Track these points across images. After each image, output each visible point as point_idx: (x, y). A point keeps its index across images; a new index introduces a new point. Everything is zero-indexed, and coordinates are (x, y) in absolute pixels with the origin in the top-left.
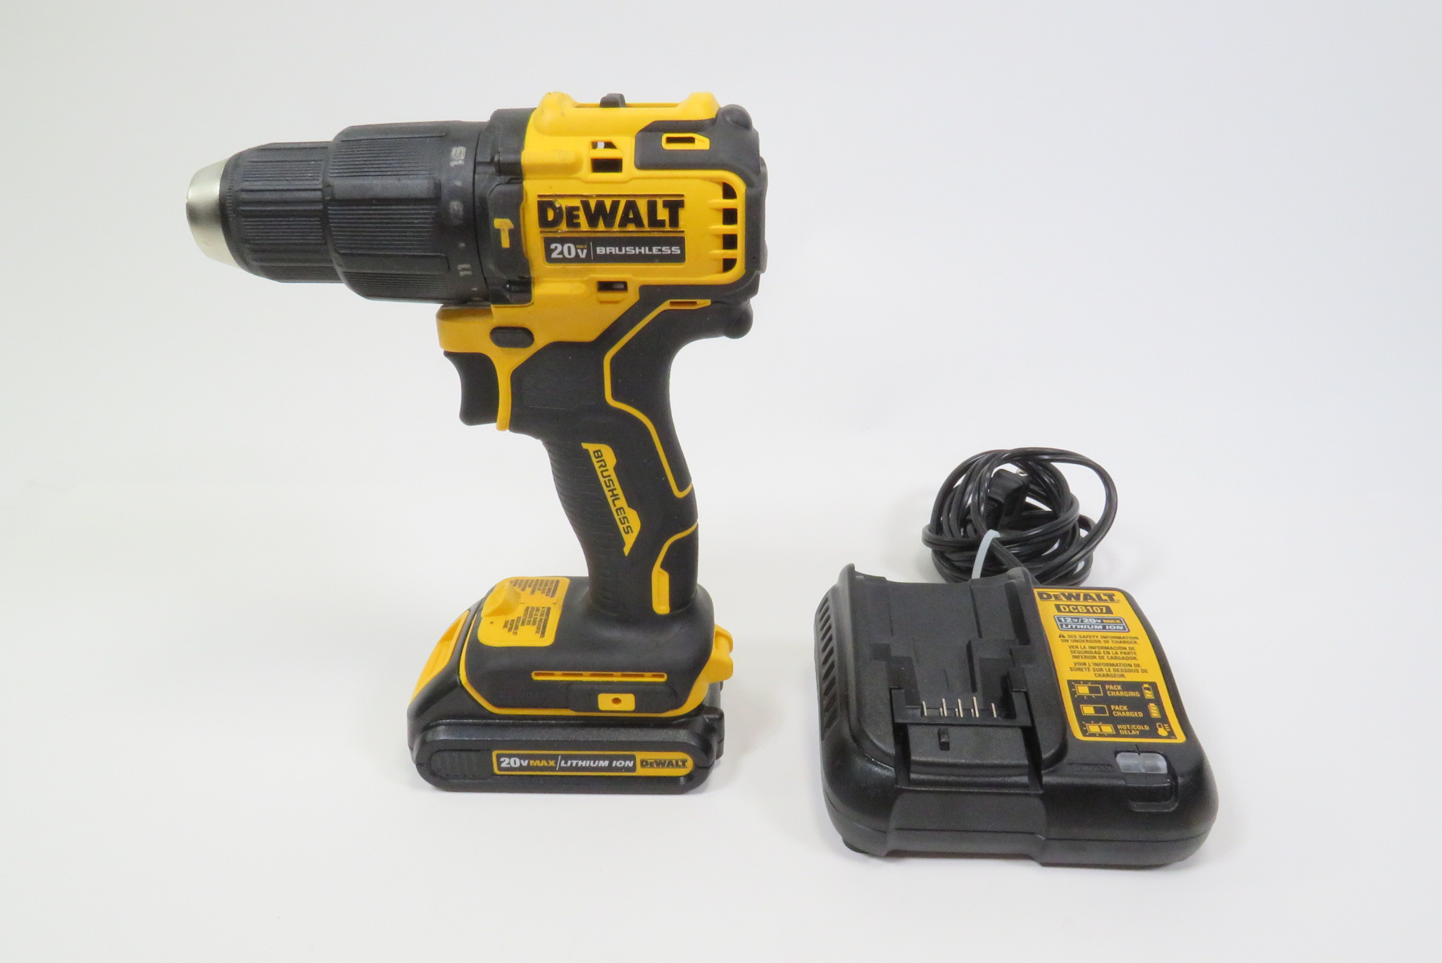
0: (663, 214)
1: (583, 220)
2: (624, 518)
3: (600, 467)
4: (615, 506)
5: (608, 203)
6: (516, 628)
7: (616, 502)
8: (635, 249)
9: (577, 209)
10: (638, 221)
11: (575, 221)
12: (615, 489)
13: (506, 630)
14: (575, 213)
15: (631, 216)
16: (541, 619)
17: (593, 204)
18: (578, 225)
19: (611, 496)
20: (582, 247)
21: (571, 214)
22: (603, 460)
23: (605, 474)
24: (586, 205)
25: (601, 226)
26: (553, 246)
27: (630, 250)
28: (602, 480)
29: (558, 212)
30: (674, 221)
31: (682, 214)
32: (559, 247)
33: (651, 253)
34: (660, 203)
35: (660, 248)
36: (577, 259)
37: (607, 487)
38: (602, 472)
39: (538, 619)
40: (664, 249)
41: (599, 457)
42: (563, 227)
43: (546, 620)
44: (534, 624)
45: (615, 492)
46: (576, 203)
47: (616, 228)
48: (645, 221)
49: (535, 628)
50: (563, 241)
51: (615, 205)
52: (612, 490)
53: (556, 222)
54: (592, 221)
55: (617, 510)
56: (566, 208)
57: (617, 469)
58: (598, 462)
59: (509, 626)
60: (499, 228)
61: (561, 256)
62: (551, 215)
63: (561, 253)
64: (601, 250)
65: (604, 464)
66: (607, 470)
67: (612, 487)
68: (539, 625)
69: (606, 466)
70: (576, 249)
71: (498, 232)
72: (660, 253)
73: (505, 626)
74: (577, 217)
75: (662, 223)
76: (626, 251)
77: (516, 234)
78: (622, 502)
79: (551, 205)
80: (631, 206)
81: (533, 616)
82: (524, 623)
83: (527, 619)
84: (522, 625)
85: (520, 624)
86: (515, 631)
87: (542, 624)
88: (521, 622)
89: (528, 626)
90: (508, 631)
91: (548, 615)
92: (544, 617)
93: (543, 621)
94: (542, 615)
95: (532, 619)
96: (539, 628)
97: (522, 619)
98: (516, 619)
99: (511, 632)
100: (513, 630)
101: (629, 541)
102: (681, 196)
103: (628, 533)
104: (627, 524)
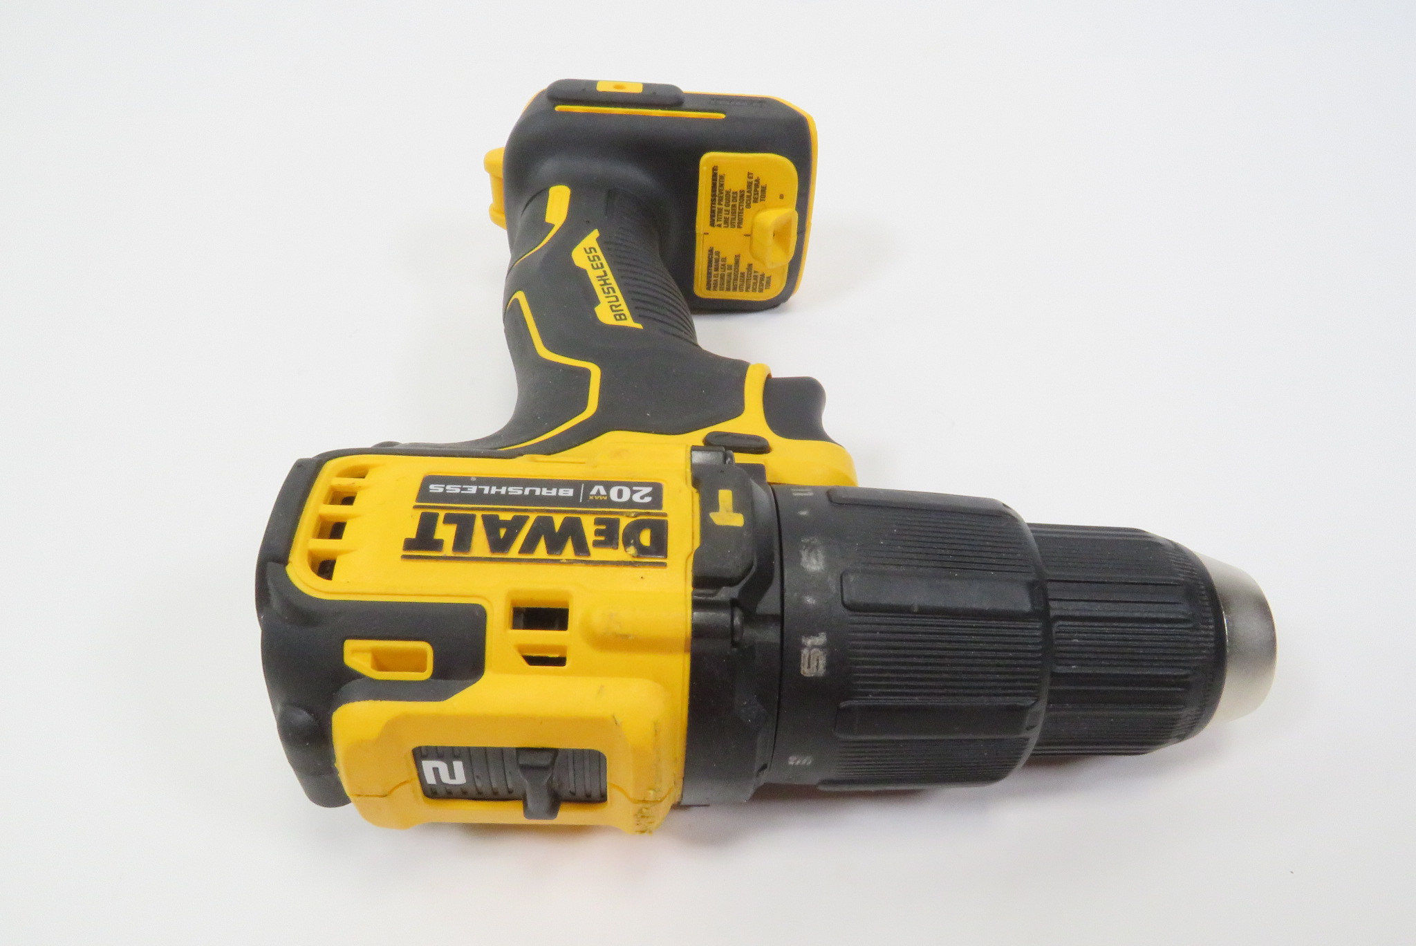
0: (446, 533)
2: (594, 260)
3: (620, 305)
4: (605, 272)
5: (541, 550)
6: (749, 185)
7: (603, 274)
8: (507, 492)
9: (597, 544)
10: (492, 524)
11: (603, 527)
12: (601, 285)
13: (762, 183)
14: (602, 538)
15: (503, 532)
16: (720, 204)
17: (569, 551)
18: (598, 522)
19: (608, 279)
20: (597, 498)
21: (609, 536)
22: (613, 311)
23: (614, 299)
24: (581, 547)
25: (558, 521)
26: (648, 499)
27: (515, 491)
28: (618, 293)
29: (631, 536)
30: (427, 525)
31: (411, 531)
32: (636, 498)
33: (480, 487)
34: (448, 550)
35: (462, 492)
36: (608, 485)
37: (613, 289)
38: (618, 300)
39: (724, 202)
40: (458, 491)
41: (620, 315)
42: (624, 522)
43: (713, 201)
44: (728, 193)
45: (602, 282)
46: (597, 554)
47: (533, 517)
48: (479, 524)
49: (726, 187)
50: (630, 504)
51: (529, 546)
52: (606, 284)
53: (636, 527)
54: (573, 530)
55: (602, 267)
56: (617, 544)
57: (596, 302)
58: (622, 310)
59: (759, 189)
60: (736, 514)
61: (635, 488)
62: (645, 538)
63: (633, 492)
65: (614, 308)
66: (609, 302)
67: (605, 287)
68: (721, 190)
69: (611, 306)
70: (608, 495)
71: (737, 508)
72: (464, 487)
73: (764, 189)
74: (598, 533)
75: (449, 520)
76: (523, 491)
77: (708, 504)
78: (593, 275)
79: (642, 551)
80: (499, 545)
81: (730, 208)
82: (742, 196)
83: (737, 203)
84: (744, 191)
85: (746, 194)
86: (751, 180)
87: (717, 193)
88: (745, 198)
89: (735, 190)
90: (761, 181)
91: (713, 212)
92: (717, 206)
93: (717, 198)
94: (720, 211)
95: (731, 203)
96: (722, 185)
97: (745, 204)
98: (752, 204)
99: (755, 178)
100: (754, 182)
101: (592, 239)
102: (404, 557)
103: (590, 249)
104: (591, 255)
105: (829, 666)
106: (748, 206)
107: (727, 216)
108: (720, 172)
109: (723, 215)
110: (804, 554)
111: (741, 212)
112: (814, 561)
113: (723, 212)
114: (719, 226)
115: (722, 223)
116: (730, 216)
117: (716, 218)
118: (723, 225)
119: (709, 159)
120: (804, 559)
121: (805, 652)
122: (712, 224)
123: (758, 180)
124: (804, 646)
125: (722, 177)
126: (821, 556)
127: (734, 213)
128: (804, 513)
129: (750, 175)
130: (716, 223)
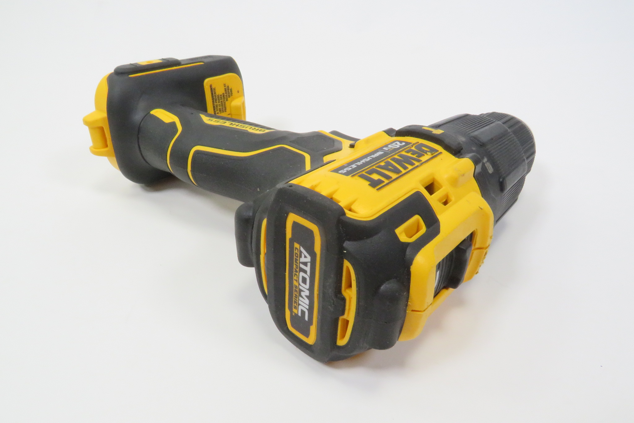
6: (225, 89)
16: (216, 102)
39: (217, 101)
43: (213, 102)
44: (218, 96)
49: (217, 94)
59: (230, 91)
68: (215, 96)
81: (220, 103)
82: (224, 96)
83: (223, 100)
84: (224, 93)
85: (225, 94)
86: (225, 87)
88: (225, 97)
89: (221, 94)
90: (229, 87)
91: (214, 107)
92: (215, 104)
93: (214, 100)
94: (217, 106)
95: (220, 101)
96: (215, 93)
97: (226, 100)
98: (228, 99)
99: (227, 86)
100: (227, 88)
107: (220, 107)
108: (213, 87)
109: (219, 108)
111: (225, 103)
115: (218, 111)
116: (221, 107)
117: (216, 110)
118: (219, 113)
119: (207, 82)
123: (228, 87)
125: (214, 89)
127: (222, 105)
129: (225, 85)
130: (216, 112)
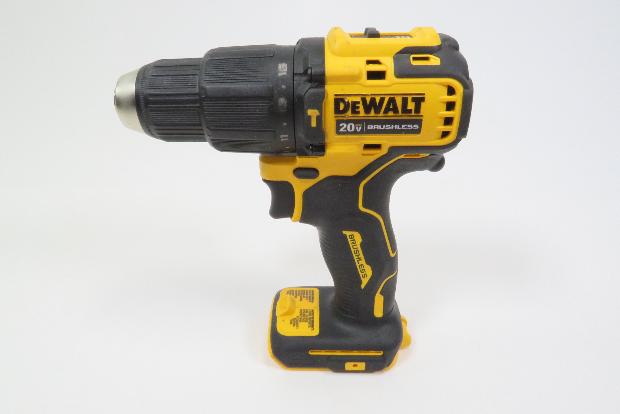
0: (411, 105)
1: (361, 109)
2: (363, 270)
3: (352, 244)
4: (358, 263)
5: (378, 99)
6: (298, 324)
7: (359, 262)
8: (391, 126)
9: (358, 103)
10: (395, 110)
11: (357, 110)
12: (359, 255)
13: (292, 325)
14: (357, 105)
15: (391, 107)
17: (368, 99)
18: (358, 112)
19: (357, 259)
20: (359, 125)
21: (355, 105)
22: (354, 240)
23: (355, 247)
24: (364, 100)
25: (372, 113)
26: (341, 125)
27: (388, 127)
28: (352, 250)
29: (347, 105)
30: (418, 109)
31: (423, 105)
32: (345, 125)
33: (401, 128)
34: (410, 99)
35: (406, 125)
36: (355, 132)
37: (355, 253)
38: (353, 246)
39: (308, 318)
40: (408, 126)
41: (352, 238)
42: (349, 113)
43: (313, 318)
44: (307, 321)
45: (359, 257)
46: (358, 99)
47: (381, 114)
48: (400, 110)
49: (307, 323)
50: (347, 122)
51: (382, 100)
52: (358, 256)
53: (345, 111)
54: (367, 110)
55: (359, 266)
56: (352, 102)
57: (362, 245)
58: (351, 241)
59: (293, 323)
60: (311, 115)
61: (345, 131)
62: (342, 107)
63: (346, 129)
64: (370, 127)
65: (354, 242)
66: (356, 245)
67: (358, 254)
68: (309, 322)
69: (355, 243)
70: (355, 126)
71: (310, 118)
72: (406, 128)
73: (291, 323)
74: (358, 107)
75: (410, 111)
76: (385, 127)
77: (319, 119)
78: (363, 262)
79: (343, 100)
80: (392, 101)
81: (305, 316)
82: (300, 320)
83: (302, 318)
84: (300, 322)
85: (299, 321)
86: (297, 326)
87: (311, 321)
88: (299, 320)
89: (303, 322)
90: (293, 326)
91: (313, 315)
92: (311, 317)
93: (311, 319)
94: (310, 315)
95: (305, 318)
96: (309, 324)
97: (299, 318)
98: (296, 318)
99: (295, 327)
100: (296, 325)
101: (365, 282)
102: (424, 94)
103: (365, 277)
104: (364, 273)
105: (277, 67)
106: (298, 317)
108: (311, 328)
109: (308, 314)
110: (285, 105)
111: (301, 315)
112: (282, 102)
113: (308, 315)
114: (309, 310)
115: (308, 311)
116: (305, 313)
117: (311, 313)
118: (308, 310)
119: (316, 332)
120: (286, 103)
121: (286, 70)
122: (313, 310)
123: (294, 326)
124: (286, 72)
125: (309, 327)
126: (280, 104)
127: (304, 315)
128: (285, 124)
129: (298, 328)
130: (311, 311)
